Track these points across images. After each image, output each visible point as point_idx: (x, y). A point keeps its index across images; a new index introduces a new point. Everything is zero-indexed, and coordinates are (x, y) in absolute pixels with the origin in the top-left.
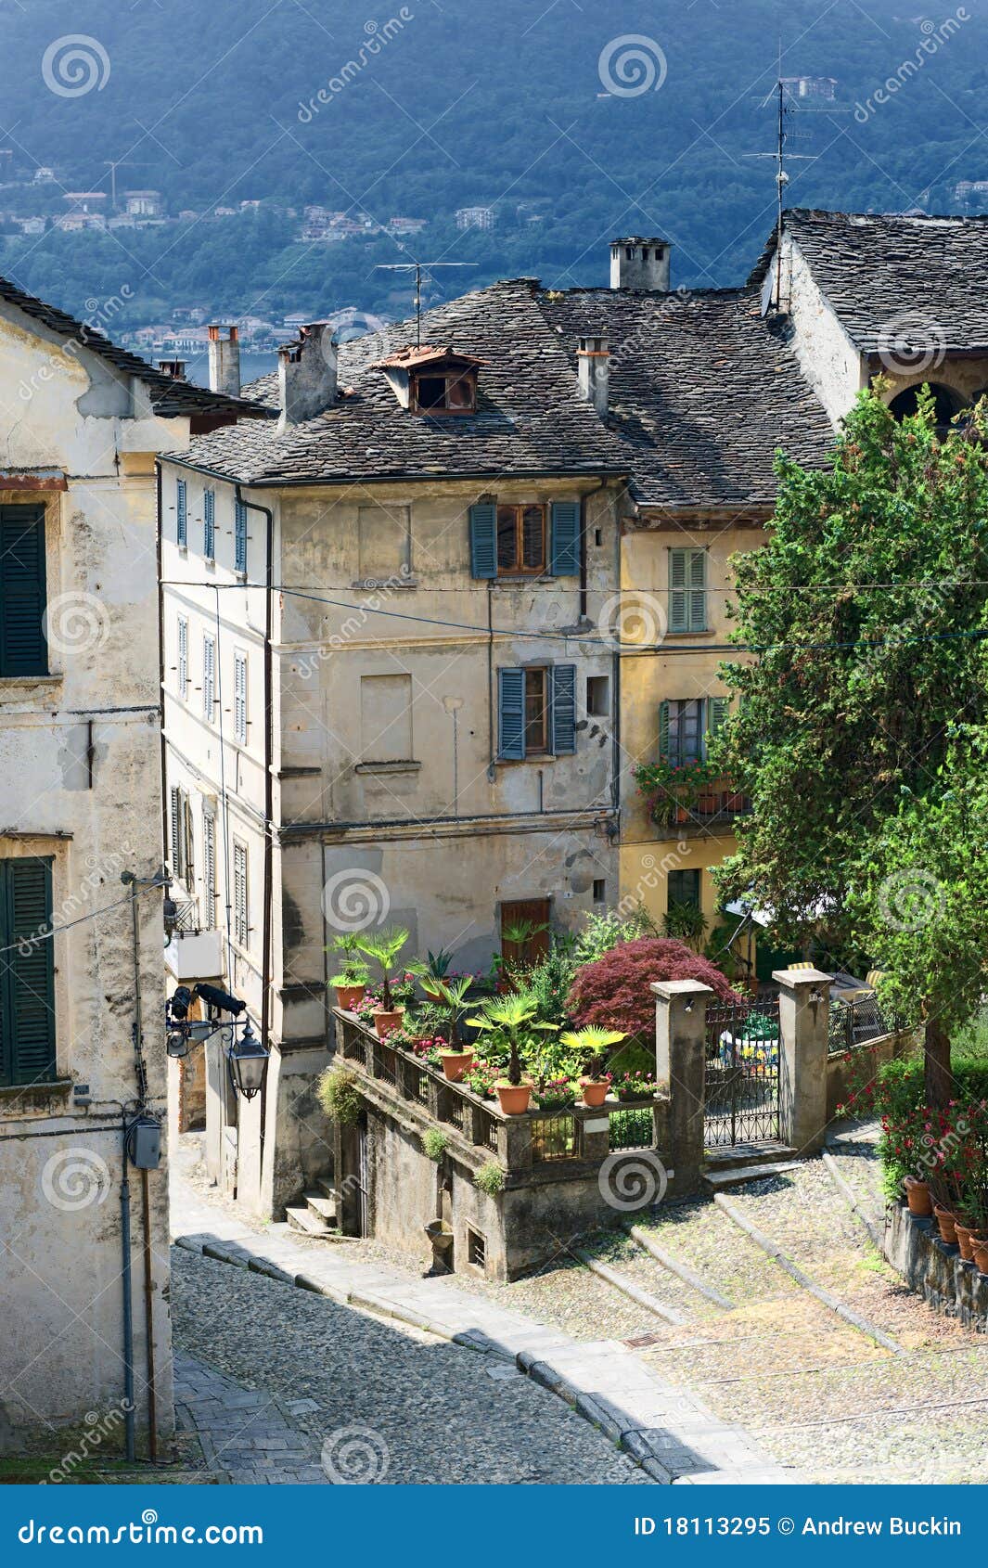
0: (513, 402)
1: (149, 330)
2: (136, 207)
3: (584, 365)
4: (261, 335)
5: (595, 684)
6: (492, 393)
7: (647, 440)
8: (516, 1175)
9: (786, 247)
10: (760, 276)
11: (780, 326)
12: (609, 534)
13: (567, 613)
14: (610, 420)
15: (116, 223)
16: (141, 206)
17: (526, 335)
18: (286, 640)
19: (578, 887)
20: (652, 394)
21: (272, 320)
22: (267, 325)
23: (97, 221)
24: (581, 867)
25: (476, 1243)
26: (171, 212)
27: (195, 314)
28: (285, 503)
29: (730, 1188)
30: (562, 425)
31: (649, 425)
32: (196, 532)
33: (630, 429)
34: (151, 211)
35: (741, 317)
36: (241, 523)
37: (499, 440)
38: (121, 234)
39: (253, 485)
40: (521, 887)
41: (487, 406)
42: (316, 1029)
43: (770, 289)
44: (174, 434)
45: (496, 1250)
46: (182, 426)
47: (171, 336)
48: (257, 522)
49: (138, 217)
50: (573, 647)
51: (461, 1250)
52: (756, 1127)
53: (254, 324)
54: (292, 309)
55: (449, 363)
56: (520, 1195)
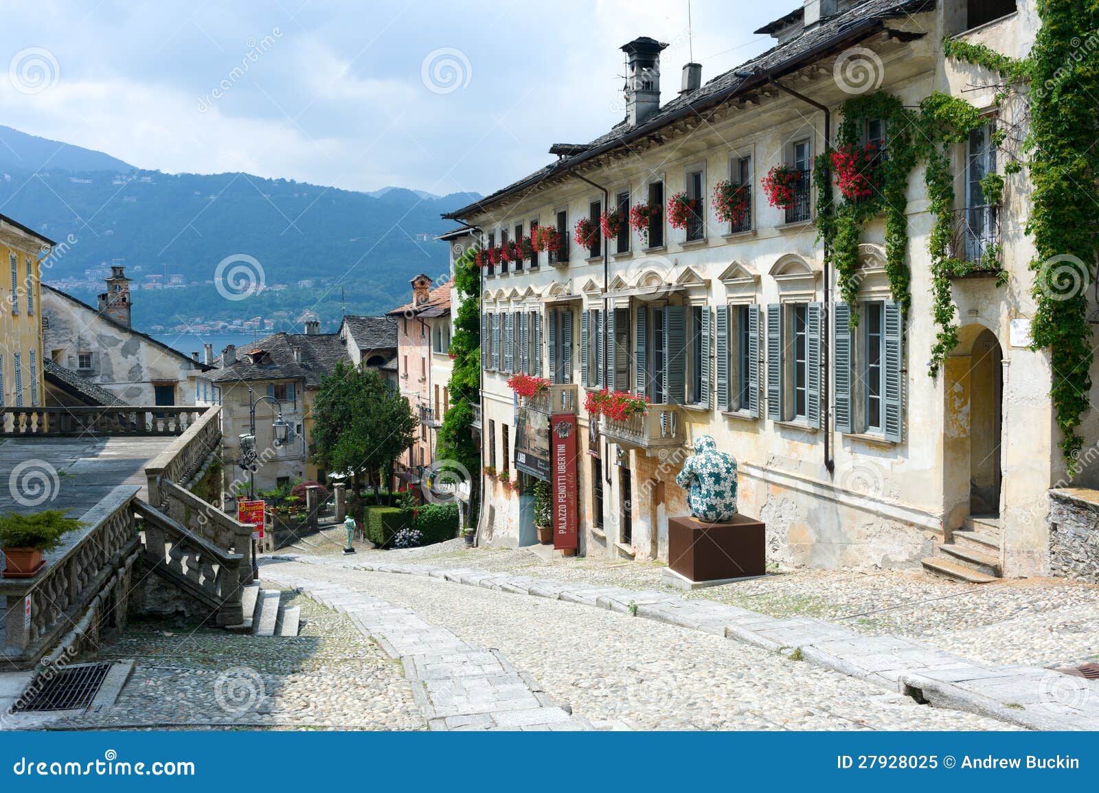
0: (279, 362)
1: (179, 327)
2: (174, 280)
3: (295, 353)
4: (224, 327)
5: (299, 426)
6: (274, 360)
7: (310, 370)
8: (275, 528)
9: (345, 324)
10: (340, 331)
11: (344, 342)
12: (301, 391)
13: (291, 410)
14: (302, 366)
15: (166, 287)
16: (176, 281)
17: (282, 345)
18: (224, 417)
19: (296, 474)
20: (312, 359)
21: (228, 322)
22: (226, 324)
23: (159, 286)
24: (296, 469)
25: (268, 545)
26: (189, 283)
27: (198, 320)
28: (223, 385)
29: (322, 530)
30: (290, 367)
31: (311, 366)
32: (202, 394)
33: (306, 367)
34: (180, 281)
35: (335, 340)
36: (213, 391)
37: (275, 370)
38: (169, 290)
39: (216, 382)
40: (282, 474)
41: (272, 363)
42: (233, 508)
43: (342, 334)
44: (198, 373)
45: (271, 545)
46: (200, 371)
47: (189, 328)
48: (217, 391)
49: (175, 284)
50: (293, 418)
51: (264, 548)
52: (330, 519)
53: (222, 324)
54: (236, 318)
55: (263, 353)
56: (276, 533)
